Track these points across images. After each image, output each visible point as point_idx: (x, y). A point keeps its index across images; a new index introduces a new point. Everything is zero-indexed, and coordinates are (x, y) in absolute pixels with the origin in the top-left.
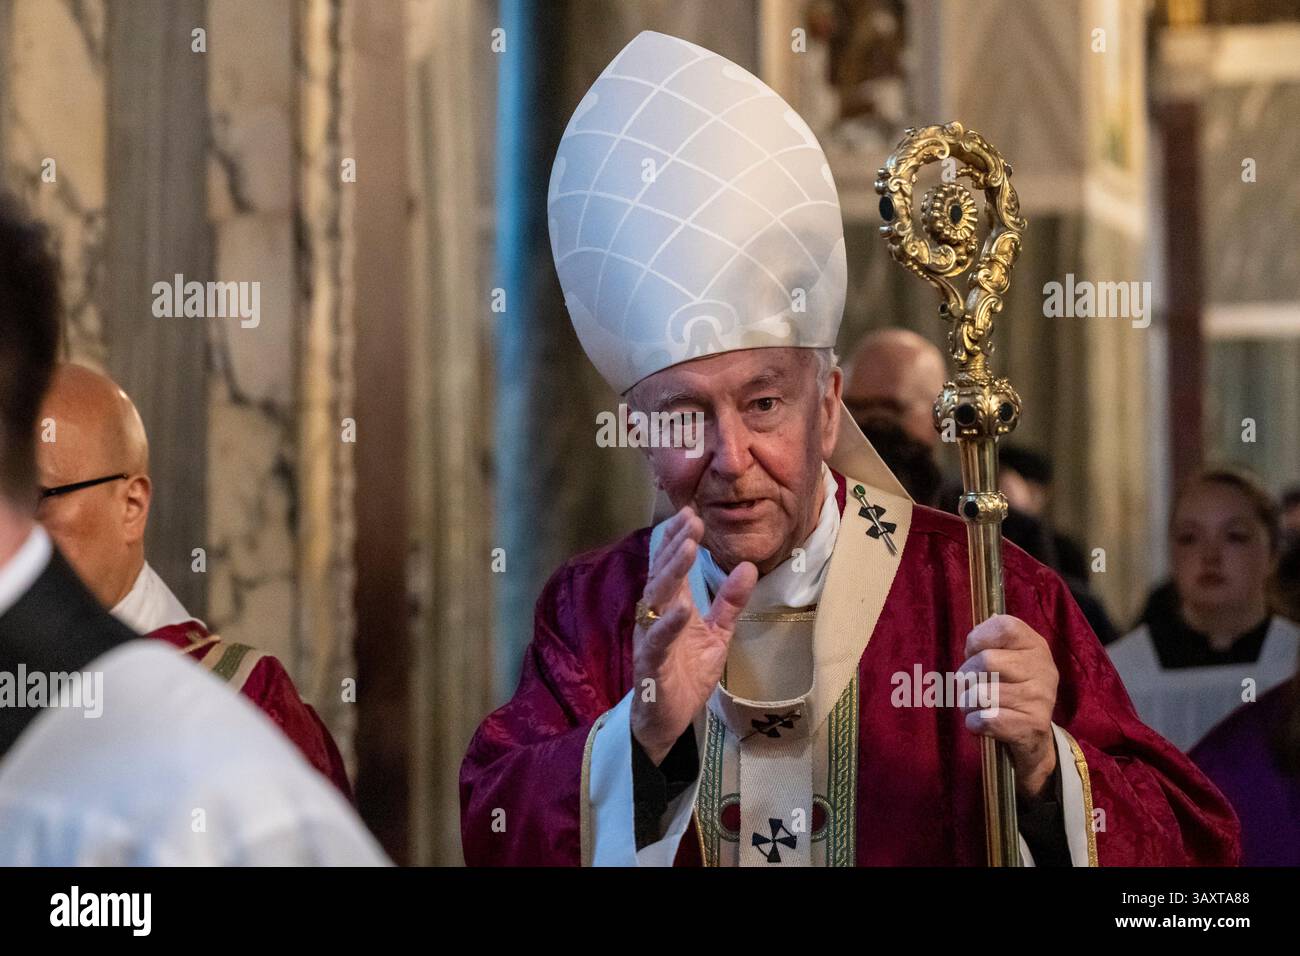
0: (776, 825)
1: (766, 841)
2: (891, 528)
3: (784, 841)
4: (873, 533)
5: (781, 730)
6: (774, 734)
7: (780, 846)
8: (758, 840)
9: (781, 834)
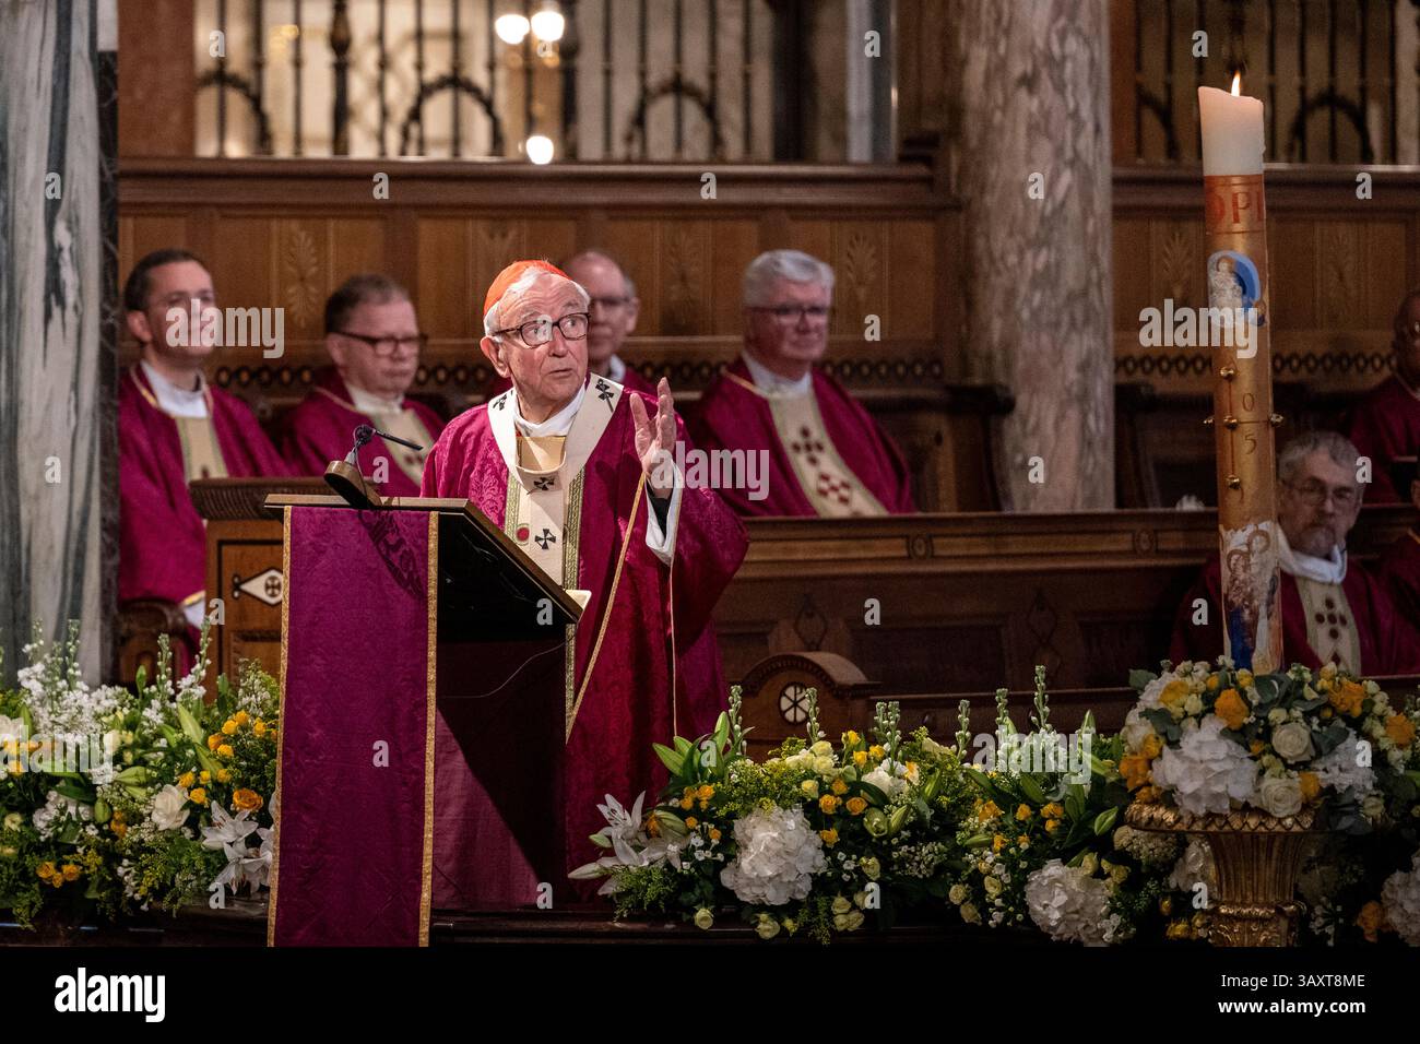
0: (546, 532)
1: (541, 539)
2: (611, 395)
3: (550, 539)
4: (602, 397)
5: (549, 487)
6: (545, 488)
7: (548, 542)
8: (537, 539)
9: (549, 536)
